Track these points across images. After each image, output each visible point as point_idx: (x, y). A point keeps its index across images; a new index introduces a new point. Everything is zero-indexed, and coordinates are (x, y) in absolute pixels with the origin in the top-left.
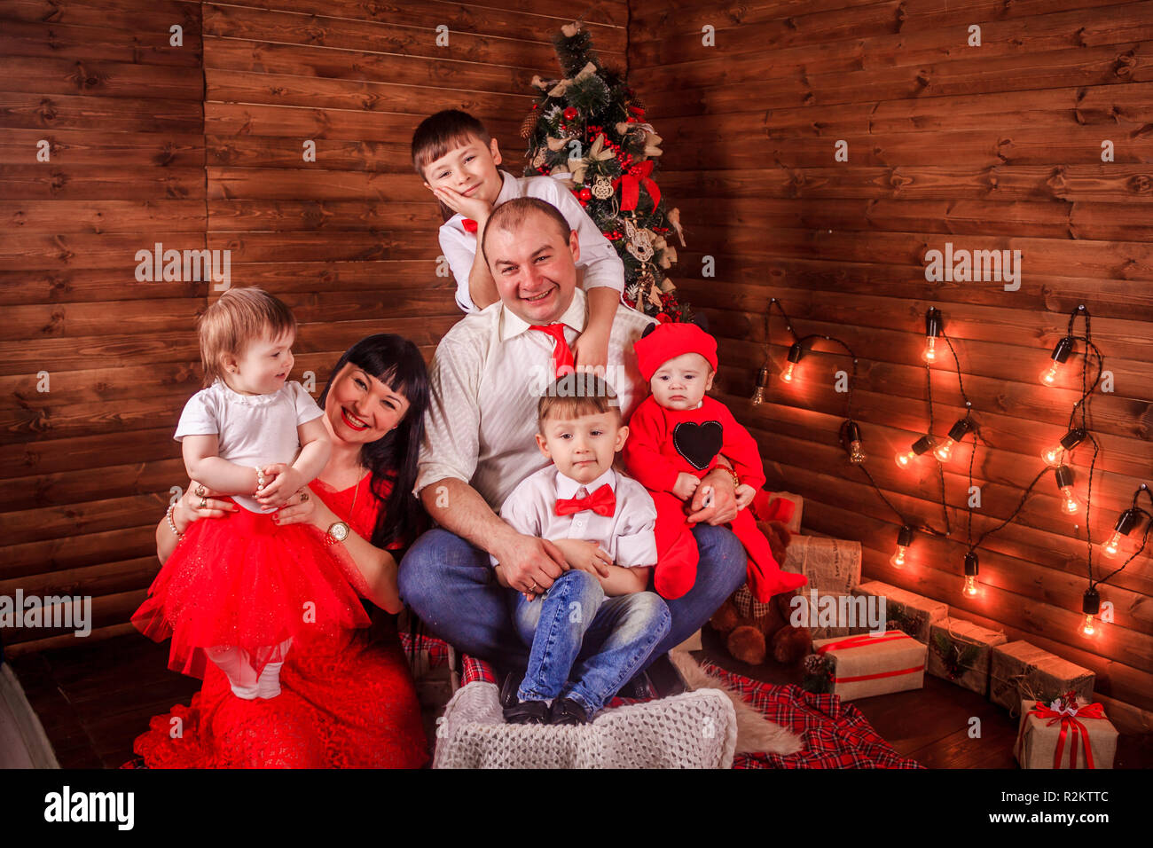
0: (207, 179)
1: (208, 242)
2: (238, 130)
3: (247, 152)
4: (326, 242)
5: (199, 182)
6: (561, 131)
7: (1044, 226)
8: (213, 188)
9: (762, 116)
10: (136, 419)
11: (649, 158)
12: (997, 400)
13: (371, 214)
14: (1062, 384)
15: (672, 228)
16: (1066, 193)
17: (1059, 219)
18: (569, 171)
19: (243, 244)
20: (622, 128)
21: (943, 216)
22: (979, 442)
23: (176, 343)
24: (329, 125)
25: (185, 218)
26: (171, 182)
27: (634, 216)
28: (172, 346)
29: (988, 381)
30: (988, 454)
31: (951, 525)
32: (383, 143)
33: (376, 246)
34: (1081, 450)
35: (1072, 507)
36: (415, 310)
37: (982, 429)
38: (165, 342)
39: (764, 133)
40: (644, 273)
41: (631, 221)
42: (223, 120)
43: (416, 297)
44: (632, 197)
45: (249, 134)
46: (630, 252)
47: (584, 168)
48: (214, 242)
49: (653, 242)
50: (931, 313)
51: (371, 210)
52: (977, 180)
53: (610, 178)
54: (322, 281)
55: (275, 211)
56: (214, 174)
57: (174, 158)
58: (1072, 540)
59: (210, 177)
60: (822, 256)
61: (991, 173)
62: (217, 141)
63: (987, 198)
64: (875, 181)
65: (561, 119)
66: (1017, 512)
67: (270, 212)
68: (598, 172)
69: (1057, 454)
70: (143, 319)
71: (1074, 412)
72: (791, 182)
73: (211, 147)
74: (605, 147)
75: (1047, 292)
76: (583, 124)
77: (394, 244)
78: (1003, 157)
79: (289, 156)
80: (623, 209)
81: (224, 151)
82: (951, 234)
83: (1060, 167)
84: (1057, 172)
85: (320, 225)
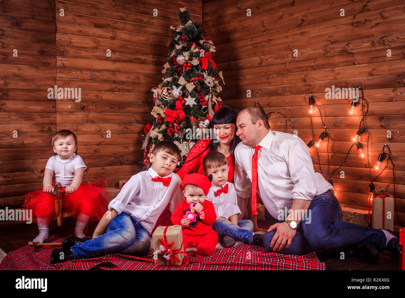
0: (56, 60)
1: (57, 82)
2: (67, 44)
3: (71, 51)
4: (98, 84)
5: (54, 61)
6: (180, 43)
7: (346, 62)
8: (59, 63)
9: (250, 40)
10: (30, 143)
11: (211, 53)
12: (335, 124)
13: (114, 76)
14: (356, 114)
15: (220, 78)
16: (352, 50)
17: (351, 59)
18: (183, 56)
19: (68, 83)
20: (201, 42)
21: (313, 64)
22: (330, 140)
23: (45, 117)
24: (99, 44)
25: (49, 73)
26: (44, 60)
27: (206, 72)
28: (43, 118)
29: (331, 118)
30: (333, 143)
31: (323, 171)
32: (118, 51)
33: (116, 87)
34: (364, 136)
35: (363, 156)
36: (129, 110)
37: (330, 135)
38: (41, 116)
39: (251, 45)
40: (211, 91)
41: (206, 73)
42: (62, 40)
43: (130, 106)
44: (205, 65)
45: (71, 45)
46: (206, 83)
47: (189, 55)
48: (59, 82)
49: (213, 81)
50: (310, 98)
51: (113, 74)
52: (322, 50)
53: (198, 58)
54: (96, 98)
55: (80, 72)
56: (59, 58)
57: (45, 52)
58: (364, 169)
59: (57, 59)
60: (272, 84)
61: (327, 47)
62: (60, 47)
63: (326, 56)
64: (289, 56)
65: (180, 39)
66: (345, 162)
67: (78, 73)
68: (194, 56)
69: (356, 139)
70: (33, 107)
71: (360, 123)
72: (261, 61)
73: (58, 49)
74: (196, 48)
75: (348, 84)
76: (188, 40)
77: (122, 87)
78: (331, 42)
79: (85, 54)
80: (203, 69)
81: (62, 51)
82: (316, 70)
83: (349, 42)
84: (348, 44)
85: (96, 78)
